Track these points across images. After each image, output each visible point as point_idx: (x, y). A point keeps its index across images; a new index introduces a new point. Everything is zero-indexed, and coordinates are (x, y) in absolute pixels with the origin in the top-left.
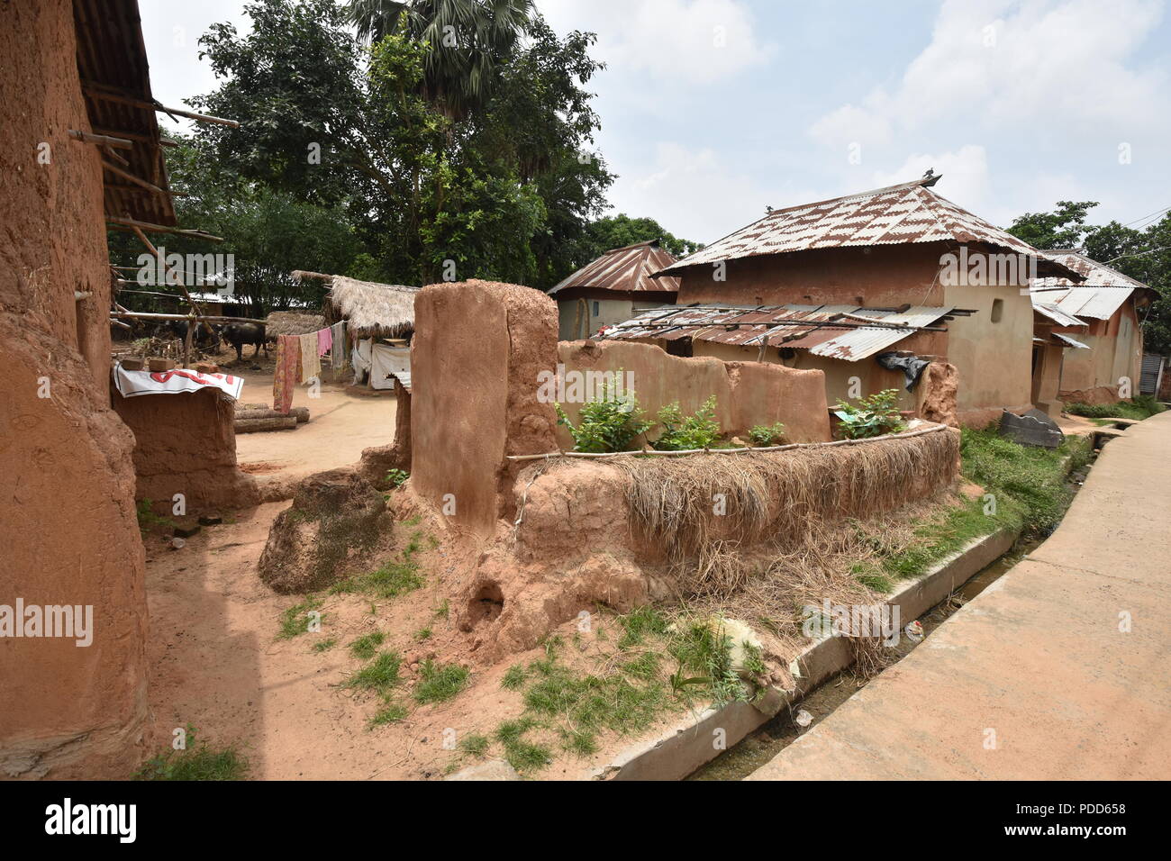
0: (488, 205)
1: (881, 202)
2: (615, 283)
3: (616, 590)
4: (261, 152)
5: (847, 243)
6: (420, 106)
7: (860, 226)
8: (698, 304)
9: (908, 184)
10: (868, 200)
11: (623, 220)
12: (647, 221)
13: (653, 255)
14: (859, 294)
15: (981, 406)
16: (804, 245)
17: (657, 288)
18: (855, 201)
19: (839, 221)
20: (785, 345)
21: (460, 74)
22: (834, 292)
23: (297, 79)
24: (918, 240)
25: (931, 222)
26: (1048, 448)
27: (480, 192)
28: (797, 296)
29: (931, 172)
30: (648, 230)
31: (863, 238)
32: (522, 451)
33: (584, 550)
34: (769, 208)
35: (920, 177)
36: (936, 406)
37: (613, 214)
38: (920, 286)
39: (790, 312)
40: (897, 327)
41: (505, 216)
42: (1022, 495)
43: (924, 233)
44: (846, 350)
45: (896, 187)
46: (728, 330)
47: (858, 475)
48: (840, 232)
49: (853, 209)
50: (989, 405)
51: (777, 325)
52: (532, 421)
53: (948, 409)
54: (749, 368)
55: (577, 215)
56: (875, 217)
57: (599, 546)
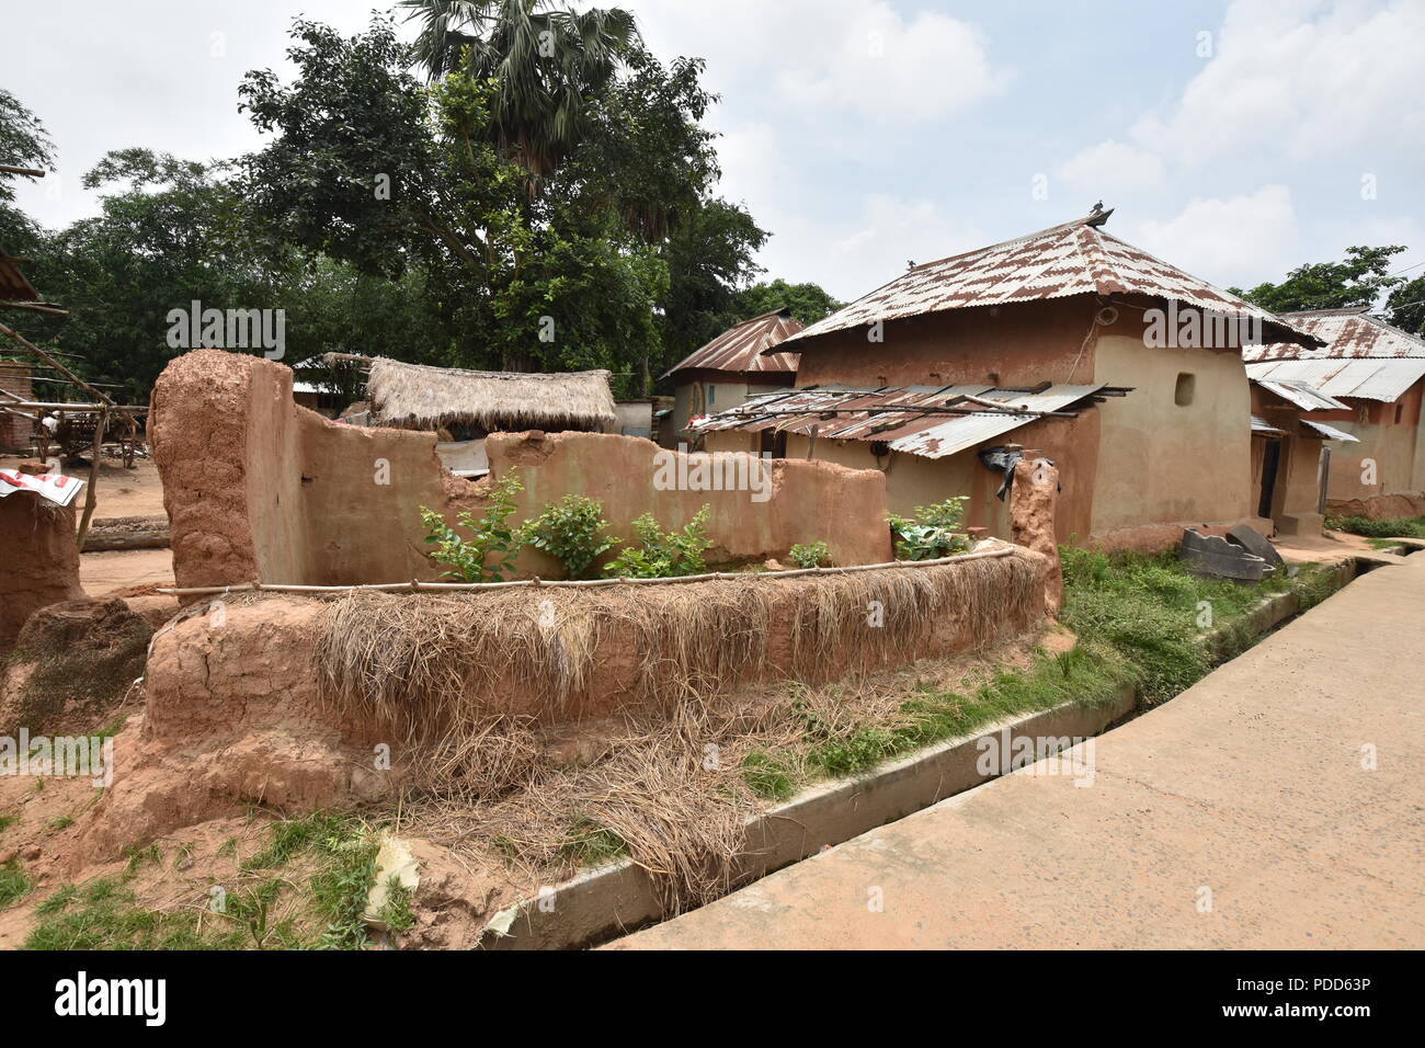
0: (574, 271)
1: (1036, 248)
2: (728, 362)
3: (280, 784)
4: (302, 215)
5: (974, 303)
6: (488, 155)
7: (996, 280)
8: (816, 387)
9: (1072, 223)
10: (1021, 246)
11: (779, 286)
12: (810, 288)
13: (780, 327)
14: (994, 370)
15: (1165, 519)
16: (924, 308)
17: (779, 367)
18: (1004, 249)
19: (977, 275)
20: (872, 438)
21: (543, 116)
22: (966, 367)
23: (347, 130)
24: (1053, 295)
25: (1077, 271)
26: (1237, 581)
27: (563, 255)
28: (925, 374)
29: (1100, 205)
30: (809, 299)
31: (993, 296)
32: (189, 581)
33: (239, 726)
34: (911, 263)
35: (1086, 213)
36: (1022, 521)
37: (768, 280)
38: (1066, 357)
39: (909, 397)
40: (1016, 413)
41: (595, 284)
42: (1141, 651)
43: (1062, 285)
44: (933, 445)
45: (1057, 228)
46: (822, 418)
47: (804, 620)
48: (971, 289)
49: (998, 259)
50: (1177, 518)
51: (881, 412)
52: (198, 540)
53: (1039, 526)
54: (795, 467)
55: (723, 282)
56: (1019, 268)
57: (268, 720)
